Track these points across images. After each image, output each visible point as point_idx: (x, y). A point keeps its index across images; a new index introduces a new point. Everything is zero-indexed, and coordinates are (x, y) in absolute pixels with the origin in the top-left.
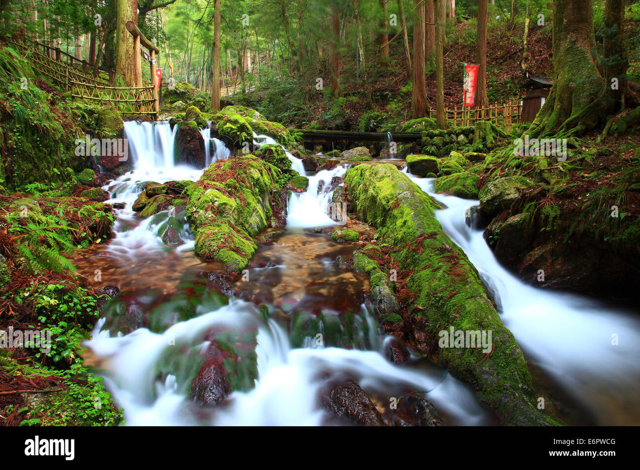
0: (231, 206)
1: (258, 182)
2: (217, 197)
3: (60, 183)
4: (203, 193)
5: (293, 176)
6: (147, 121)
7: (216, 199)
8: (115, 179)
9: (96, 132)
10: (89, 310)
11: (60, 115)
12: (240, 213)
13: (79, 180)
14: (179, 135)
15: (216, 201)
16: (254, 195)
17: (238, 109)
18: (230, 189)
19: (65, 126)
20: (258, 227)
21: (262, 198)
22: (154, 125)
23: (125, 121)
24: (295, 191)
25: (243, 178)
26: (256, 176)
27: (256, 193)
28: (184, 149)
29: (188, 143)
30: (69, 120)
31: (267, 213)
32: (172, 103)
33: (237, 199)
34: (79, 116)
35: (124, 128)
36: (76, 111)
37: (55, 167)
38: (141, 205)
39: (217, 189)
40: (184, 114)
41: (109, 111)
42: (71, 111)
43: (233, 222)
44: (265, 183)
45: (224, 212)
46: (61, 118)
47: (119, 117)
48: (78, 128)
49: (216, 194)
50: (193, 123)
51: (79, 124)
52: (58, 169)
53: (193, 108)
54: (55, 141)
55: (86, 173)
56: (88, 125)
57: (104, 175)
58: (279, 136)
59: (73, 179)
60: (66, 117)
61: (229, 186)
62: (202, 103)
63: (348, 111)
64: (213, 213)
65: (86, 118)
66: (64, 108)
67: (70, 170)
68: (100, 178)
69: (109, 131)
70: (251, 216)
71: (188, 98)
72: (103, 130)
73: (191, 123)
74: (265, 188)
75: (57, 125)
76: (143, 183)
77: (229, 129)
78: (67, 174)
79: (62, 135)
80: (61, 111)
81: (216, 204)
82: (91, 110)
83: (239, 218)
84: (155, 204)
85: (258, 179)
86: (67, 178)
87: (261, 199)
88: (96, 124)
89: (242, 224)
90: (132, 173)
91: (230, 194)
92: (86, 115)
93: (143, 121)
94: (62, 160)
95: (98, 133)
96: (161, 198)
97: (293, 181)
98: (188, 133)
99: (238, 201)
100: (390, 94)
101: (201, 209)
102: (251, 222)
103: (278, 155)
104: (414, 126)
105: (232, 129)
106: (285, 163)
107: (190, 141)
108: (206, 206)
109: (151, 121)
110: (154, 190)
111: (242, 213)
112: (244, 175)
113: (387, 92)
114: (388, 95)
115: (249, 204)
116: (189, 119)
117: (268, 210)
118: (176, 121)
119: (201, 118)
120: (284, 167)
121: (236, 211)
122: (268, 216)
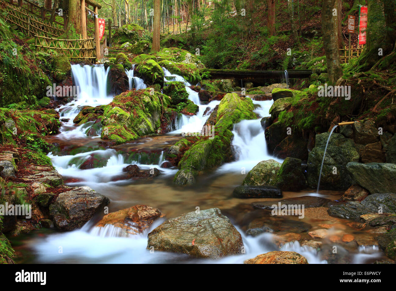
0: (127, 116)
1: (148, 104)
2: (118, 111)
3: (28, 105)
4: (111, 109)
5: (188, 104)
6: (88, 64)
7: (117, 112)
8: (64, 105)
9: (52, 72)
10: (45, 146)
11: (28, 61)
12: (132, 121)
13: (40, 104)
14: (110, 75)
15: (117, 113)
16: (144, 112)
17: (173, 51)
18: (128, 107)
19: (32, 68)
20: (145, 131)
21: (152, 115)
22: (93, 67)
23: (72, 64)
24: (186, 114)
25: (138, 101)
26: (147, 100)
27: (146, 111)
28: (113, 85)
29: (117, 80)
30: (34, 64)
31: (156, 125)
33: (132, 113)
34: (41, 61)
35: (71, 69)
36: (39, 58)
37: (25, 95)
38: (79, 120)
39: (120, 107)
40: (115, 59)
41: (61, 57)
42: (35, 58)
43: (127, 126)
44: (154, 106)
45: (121, 119)
46: (29, 63)
47: (68, 61)
48: (40, 69)
49: (118, 109)
50: (121, 65)
51: (41, 67)
52: (27, 96)
53: (121, 55)
54: (26, 78)
55: (45, 100)
56: (46, 67)
57: (57, 102)
59: (36, 103)
60: (32, 62)
61: (127, 105)
62: (146, 45)
63: (277, 50)
64: (116, 120)
65: (45, 62)
66: (31, 55)
67: (35, 97)
68: (54, 103)
69: (61, 72)
70: (141, 123)
71: (135, 39)
72: (57, 71)
73: (119, 66)
74: (154, 109)
75: (27, 68)
76: (82, 107)
77: (146, 70)
78: (33, 100)
79: (30, 74)
80: (29, 58)
81: (118, 115)
82: (48, 57)
83: (131, 124)
84: (87, 118)
85: (148, 102)
86: (32, 103)
87: (150, 115)
88: (52, 67)
89: (133, 127)
90: (76, 101)
91: (128, 110)
92: (45, 61)
93: (85, 64)
94: (29, 90)
95: (53, 73)
96: (91, 115)
97: (187, 108)
98: (116, 73)
99: (132, 114)
100: (317, 32)
101: (109, 117)
102: (139, 127)
103: (179, 89)
104: (315, 64)
105: (148, 70)
106: (183, 95)
107: (118, 79)
108: (111, 116)
109: (90, 65)
110: (87, 110)
111: (134, 121)
112: (139, 100)
113: (314, 31)
114: (315, 33)
115: (139, 117)
116: (118, 63)
117: (157, 123)
118: (109, 64)
119: (127, 62)
120: (182, 97)
121: (130, 120)
122: (157, 127)
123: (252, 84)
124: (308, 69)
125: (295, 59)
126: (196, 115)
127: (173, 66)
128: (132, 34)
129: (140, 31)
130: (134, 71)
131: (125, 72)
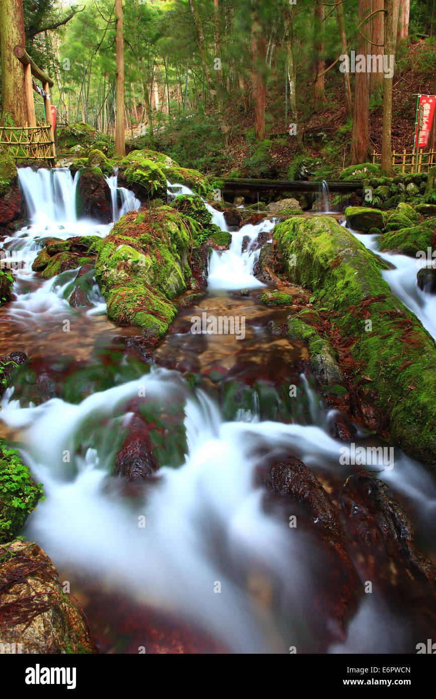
0: (147, 264)
1: (176, 237)
2: (130, 254)
4: (114, 249)
5: (213, 231)
6: (44, 167)
7: (129, 256)
8: (10, 235)
12: (157, 272)
14: (81, 184)
15: (129, 258)
16: (171, 252)
17: (147, 154)
18: (144, 245)
20: (176, 289)
23: (19, 167)
24: (217, 249)
25: (159, 232)
26: (173, 230)
27: (173, 250)
28: (87, 201)
29: (92, 193)
31: (185, 273)
32: (69, 147)
33: (153, 256)
35: (18, 175)
38: (42, 264)
39: (130, 245)
40: (86, 159)
43: (149, 283)
44: (184, 239)
45: (138, 271)
47: (12, 162)
49: (129, 250)
50: (97, 169)
53: (97, 152)
58: (197, 185)
61: (143, 241)
62: (104, 147)
63: (275, 156)
64: (127, 272)
69: (1, 179)
70: (169, 276)
71: (87, 142)
73: (95, 170)
74: (184, 245)
76: (42, 239)
77: (139, 177)
81: (130, 262)
83: (155, 278)
84: (58, 263)
85: (176, 233)
87: (179, 257)
89: (159, 285)
91: (145, 251)
93: (40, 167)
96: (65, 256)
97: (214, 237)
98: (92, 181)
99: (154, 259)
100: (325, 135)
101: (113, 267)
102: (168, 282)
103: (197, 206)
104: (354, 174)
105: (143, 176)
106: (205, 216)
107: (94, 191)
108: (118, 264)
109: (49, 168)
110: (56, 247)
111: (159, 272)
112: (160, 229)
113: (322, 133)
114: (322, 136)
115: (166, 262)
116: (92, 165)
117: (187, 269)
118: (77, 168)
119: (106, 164)
120: (204, 220)
121: (152, 270)
122: (188, 276)
123: (243, 198)
124: (344, 180)
125: (304, 167)
126: (229, 249)
127: (173, 171)
128: (81, 136)
129: (92, 131)
130: (118, 179)
131: (105, 179)
